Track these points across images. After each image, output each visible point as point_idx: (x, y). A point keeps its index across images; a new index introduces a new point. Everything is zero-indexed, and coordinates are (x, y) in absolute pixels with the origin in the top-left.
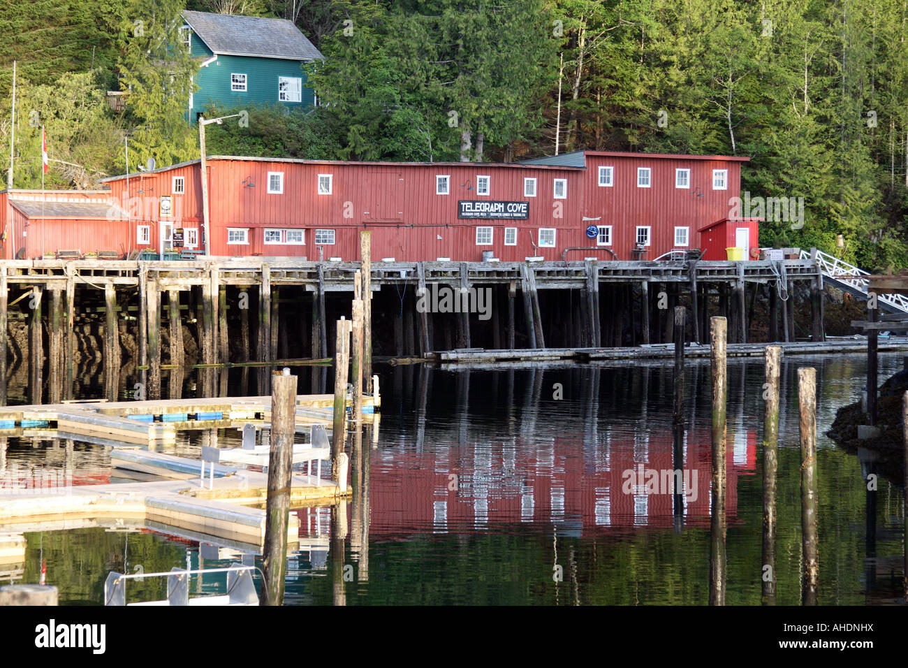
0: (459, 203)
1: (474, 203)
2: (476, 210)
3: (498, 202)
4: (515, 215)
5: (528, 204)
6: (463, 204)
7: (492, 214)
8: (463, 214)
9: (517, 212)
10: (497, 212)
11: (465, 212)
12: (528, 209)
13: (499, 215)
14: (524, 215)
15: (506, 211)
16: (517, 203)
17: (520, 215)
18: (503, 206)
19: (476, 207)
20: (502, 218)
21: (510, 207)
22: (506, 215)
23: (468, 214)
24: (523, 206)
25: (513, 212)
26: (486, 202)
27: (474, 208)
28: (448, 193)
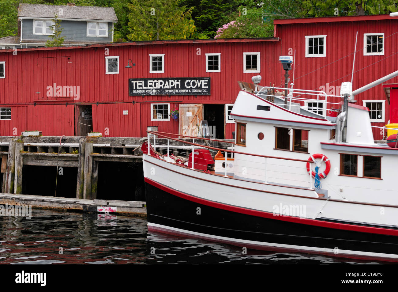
0: (130, 81)
1: (146, 81)
2: (148, 88)
3: (174, 79)
4: (194, 91)
5: (209, 80)
6: (134, 82)
7: (166, 91)
8: (134, 92)
9: (197, 88)
10: (173, 88)
11: (136, 89)
12: (209, 84)
13: (175, 91)
14: (205, 91)
15: (183, 87)
16: (196, 79)
17: (199, 91)
18: (179, 83)
19: (149, 84)
20: (178, 95)
21: (188, 84)
22: (184, 91)
23: (140, 92)
24: (204, 82)
25: (191, 88)
26: (160, 79)
27: (146, 85)
28: (118, 73)
